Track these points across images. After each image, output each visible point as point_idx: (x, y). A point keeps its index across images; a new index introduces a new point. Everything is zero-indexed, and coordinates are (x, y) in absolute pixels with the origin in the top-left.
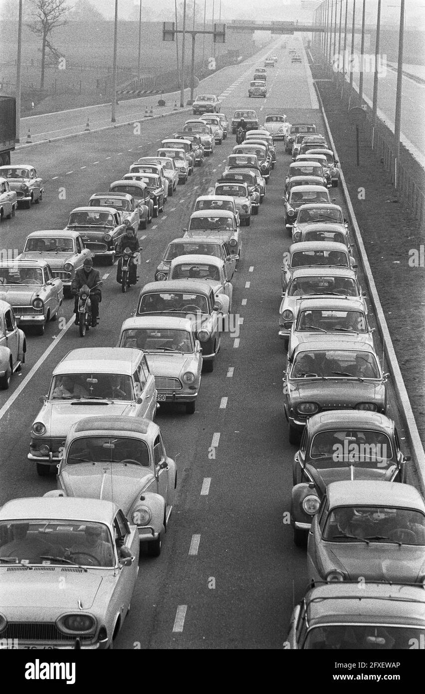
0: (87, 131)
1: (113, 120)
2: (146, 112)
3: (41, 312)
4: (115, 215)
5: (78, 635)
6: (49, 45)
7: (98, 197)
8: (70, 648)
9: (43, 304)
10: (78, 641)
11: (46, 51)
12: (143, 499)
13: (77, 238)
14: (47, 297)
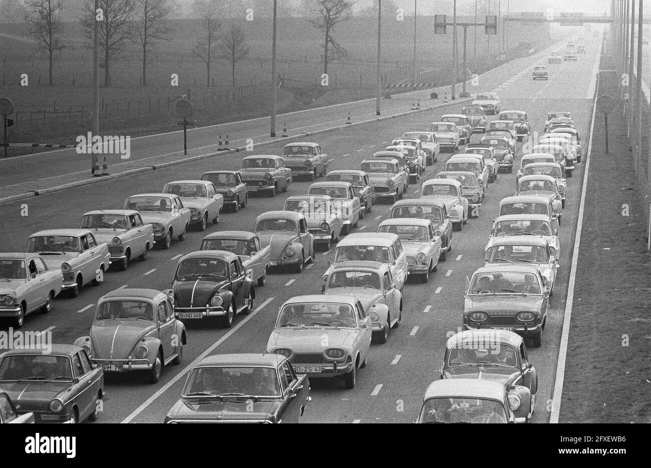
0: (348, 125)
1: (378, 114)
2: (414, 105)
3: (328, 233)
4: (364, 176)
5: (335, 360)
6: (331, 41)
7: (367, 162)
8: (331, 368)
9: (329, 227)
10: (335, 364)
11: (328, 46)
12: (374, 306)
13: (350, 187)
14: (332, 222)
